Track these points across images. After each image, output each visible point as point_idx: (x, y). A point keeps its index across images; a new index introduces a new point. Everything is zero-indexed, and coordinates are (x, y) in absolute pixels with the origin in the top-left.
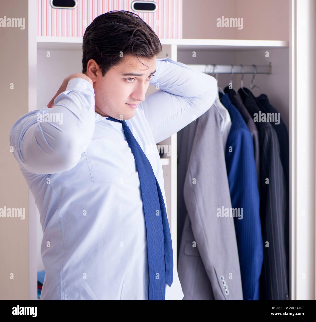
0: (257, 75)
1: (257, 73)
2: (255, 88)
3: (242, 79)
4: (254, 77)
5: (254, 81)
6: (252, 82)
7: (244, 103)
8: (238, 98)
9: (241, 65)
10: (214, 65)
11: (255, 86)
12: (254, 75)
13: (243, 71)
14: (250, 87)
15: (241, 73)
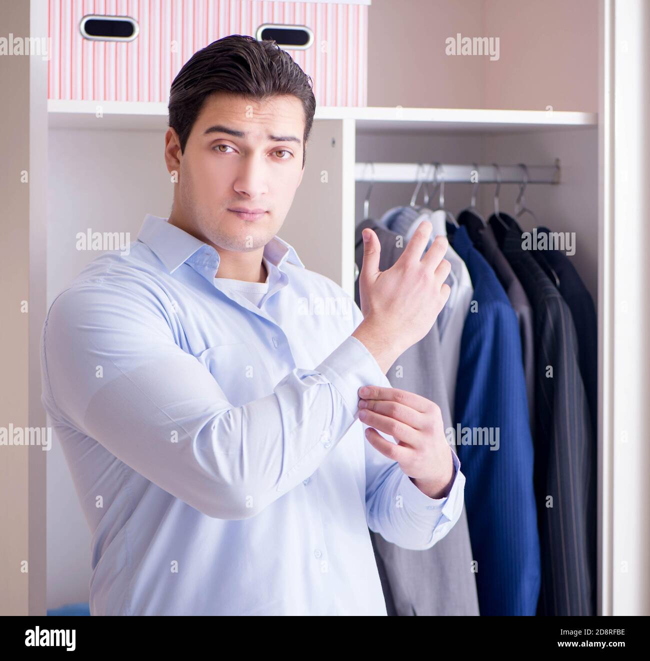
0: (528, 186)
1: (530, 182)
2: (526, 214)
3: (497, 194)
4: (522, 190)
5: (523, 198)
6: (519, 200)
7: (501, 246)
8: (488, 234)
9: (495, 165)
10: (437, 164)
11: (524, 210)
12: (522, 185)
13: (499, 179)
14: (513, 212)
15: (496, 182)
